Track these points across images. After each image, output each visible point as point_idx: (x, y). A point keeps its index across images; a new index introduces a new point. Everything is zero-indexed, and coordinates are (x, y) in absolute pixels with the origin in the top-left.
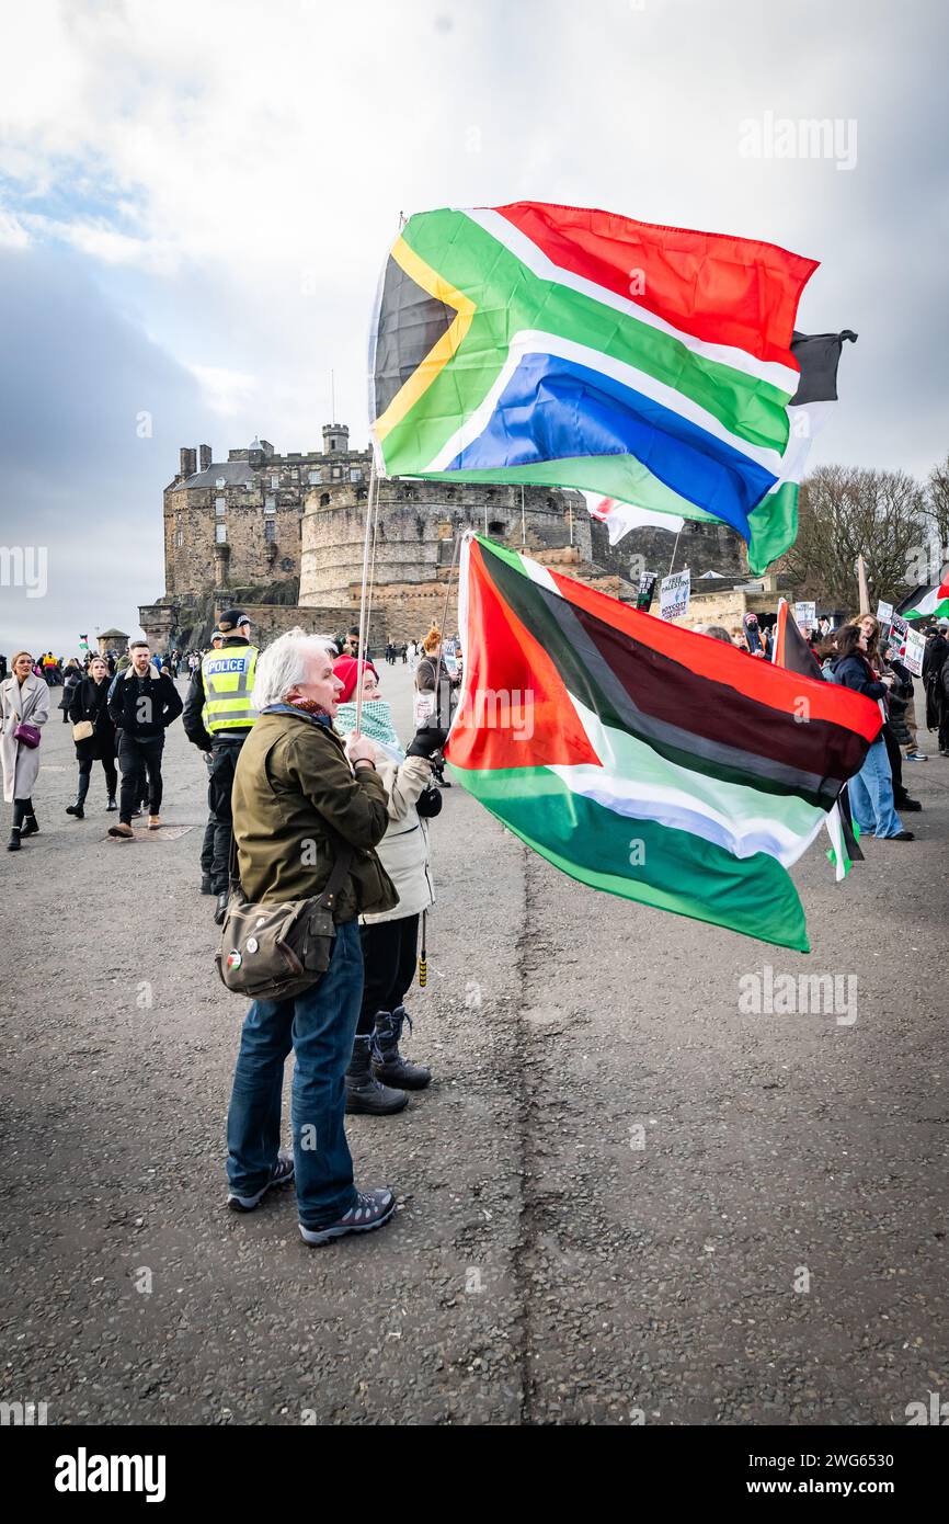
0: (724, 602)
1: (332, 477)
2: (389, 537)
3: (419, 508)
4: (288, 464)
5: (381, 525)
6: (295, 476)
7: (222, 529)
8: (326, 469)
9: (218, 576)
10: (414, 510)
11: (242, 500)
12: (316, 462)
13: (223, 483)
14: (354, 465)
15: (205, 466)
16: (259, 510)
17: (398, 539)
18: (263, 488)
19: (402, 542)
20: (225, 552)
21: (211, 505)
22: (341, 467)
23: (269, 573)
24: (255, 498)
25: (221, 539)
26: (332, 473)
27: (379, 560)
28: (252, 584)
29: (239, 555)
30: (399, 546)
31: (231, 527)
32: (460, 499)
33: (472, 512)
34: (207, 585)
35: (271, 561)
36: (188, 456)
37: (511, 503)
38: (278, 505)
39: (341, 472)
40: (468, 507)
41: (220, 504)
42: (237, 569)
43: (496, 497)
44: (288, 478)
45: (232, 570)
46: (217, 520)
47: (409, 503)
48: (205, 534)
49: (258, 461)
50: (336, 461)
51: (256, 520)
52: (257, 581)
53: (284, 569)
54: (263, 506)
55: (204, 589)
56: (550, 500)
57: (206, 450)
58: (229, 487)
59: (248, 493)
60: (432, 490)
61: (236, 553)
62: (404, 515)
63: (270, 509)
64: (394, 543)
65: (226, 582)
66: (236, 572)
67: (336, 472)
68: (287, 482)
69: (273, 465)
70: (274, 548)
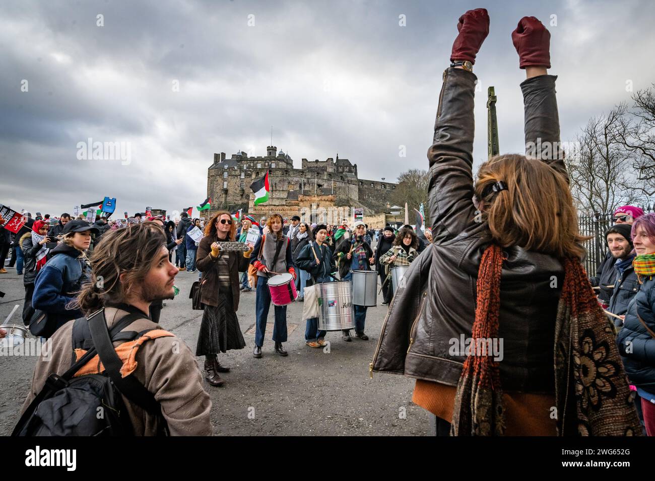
0: (378, 217)
1: (265, 166)
2: (278, 188)
3: (290, 179)
4: (250, 161)
5: (275, 184)
6: (252, 165)
7: (225, 183)
8: (263, 163)
9: (223, 200)
10: (288, 179)
11: (233, 173)
12: (260, 160)
13: (227, 166)
14: (273, 161)
15: (222, 160)
16: (239, 177)
17: (281, 189)
18: (241, 169)
19: (283, 190)
20: (226, 191)
21: (222, 174)
22: (268, 162)
23: (241, 199)
24: (238, 173)
25: (225, 187)
26: (265, 164)
27: (274, 197)
28: (235, 203)
29: (231, 192)
30: (281, 192)
31: (229, 182)
32: (305, 176)
33: (310, 181)
34: (219, 203)
35: (242, 195)
36: (216, 156)
37: (325, 178)
38: (245, 175)
39: (268, 164)
40: (308, 179)
41: (226, 174)
42: (230, 198)
43: (319, 175)
44: (250, 165)
45: (228, 198)
46: (224, 180)
47: (286, 176)
48: (220, 185)
49: (239, 159)
50: (267, 160)
51: (238, 180)
52: (236, 202)
53: (246, 198)
54: (240, 175)
55: (218, 204)
56: (341, 177)
57: (223, 155)
58: (228, 168)
59: (235, 170)
60: (295, 172)
61: (230, 192)
62: (284, 180)
63: (243, 177)
64: (279, 191)
65: (226, 202)
66: (229, 199)
67: (267, 164)
68: (249, 167)
69: (244, 161)
70: (243, 191)
